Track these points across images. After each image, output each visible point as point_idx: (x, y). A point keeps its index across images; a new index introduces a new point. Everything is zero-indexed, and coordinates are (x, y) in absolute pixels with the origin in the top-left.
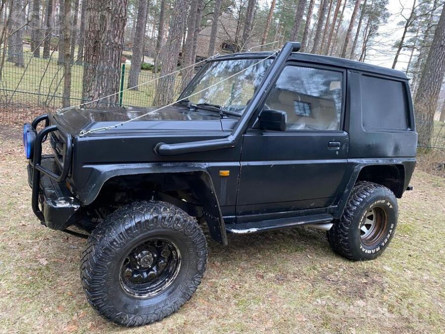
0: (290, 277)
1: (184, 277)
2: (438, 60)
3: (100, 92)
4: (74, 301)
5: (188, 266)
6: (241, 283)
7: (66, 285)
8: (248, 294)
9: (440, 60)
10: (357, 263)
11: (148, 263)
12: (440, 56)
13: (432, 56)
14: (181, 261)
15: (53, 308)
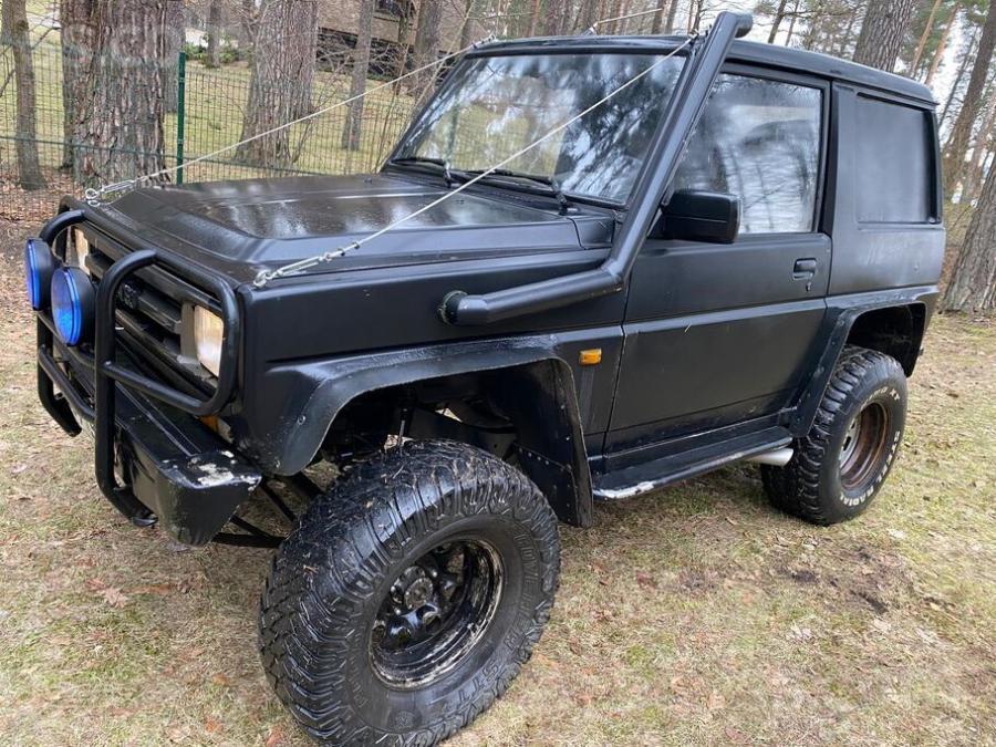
0: (712, 575)
1: (514, 612)
2: (881, 48)
3: (117, 124)
4: (239, 700)
5: (520, 586)
6: (612, 604)
7: (200, 658)
8: (638, 628)
9: (885, 47)
10: (835, 527)
11: (423, 596)
12: (885, 38)
13: (867, 39)
14: (501, 578)
15: (191, 727)
